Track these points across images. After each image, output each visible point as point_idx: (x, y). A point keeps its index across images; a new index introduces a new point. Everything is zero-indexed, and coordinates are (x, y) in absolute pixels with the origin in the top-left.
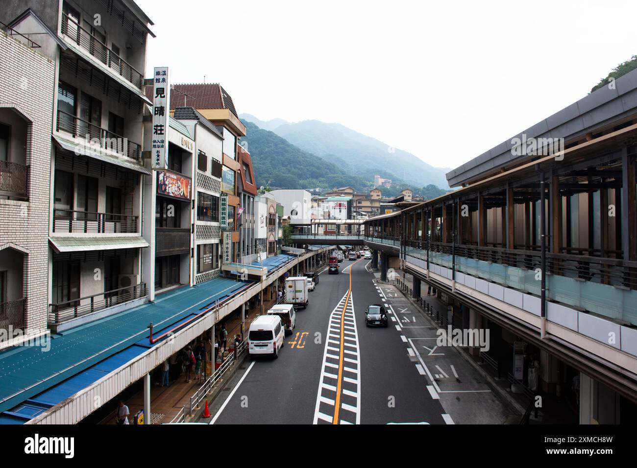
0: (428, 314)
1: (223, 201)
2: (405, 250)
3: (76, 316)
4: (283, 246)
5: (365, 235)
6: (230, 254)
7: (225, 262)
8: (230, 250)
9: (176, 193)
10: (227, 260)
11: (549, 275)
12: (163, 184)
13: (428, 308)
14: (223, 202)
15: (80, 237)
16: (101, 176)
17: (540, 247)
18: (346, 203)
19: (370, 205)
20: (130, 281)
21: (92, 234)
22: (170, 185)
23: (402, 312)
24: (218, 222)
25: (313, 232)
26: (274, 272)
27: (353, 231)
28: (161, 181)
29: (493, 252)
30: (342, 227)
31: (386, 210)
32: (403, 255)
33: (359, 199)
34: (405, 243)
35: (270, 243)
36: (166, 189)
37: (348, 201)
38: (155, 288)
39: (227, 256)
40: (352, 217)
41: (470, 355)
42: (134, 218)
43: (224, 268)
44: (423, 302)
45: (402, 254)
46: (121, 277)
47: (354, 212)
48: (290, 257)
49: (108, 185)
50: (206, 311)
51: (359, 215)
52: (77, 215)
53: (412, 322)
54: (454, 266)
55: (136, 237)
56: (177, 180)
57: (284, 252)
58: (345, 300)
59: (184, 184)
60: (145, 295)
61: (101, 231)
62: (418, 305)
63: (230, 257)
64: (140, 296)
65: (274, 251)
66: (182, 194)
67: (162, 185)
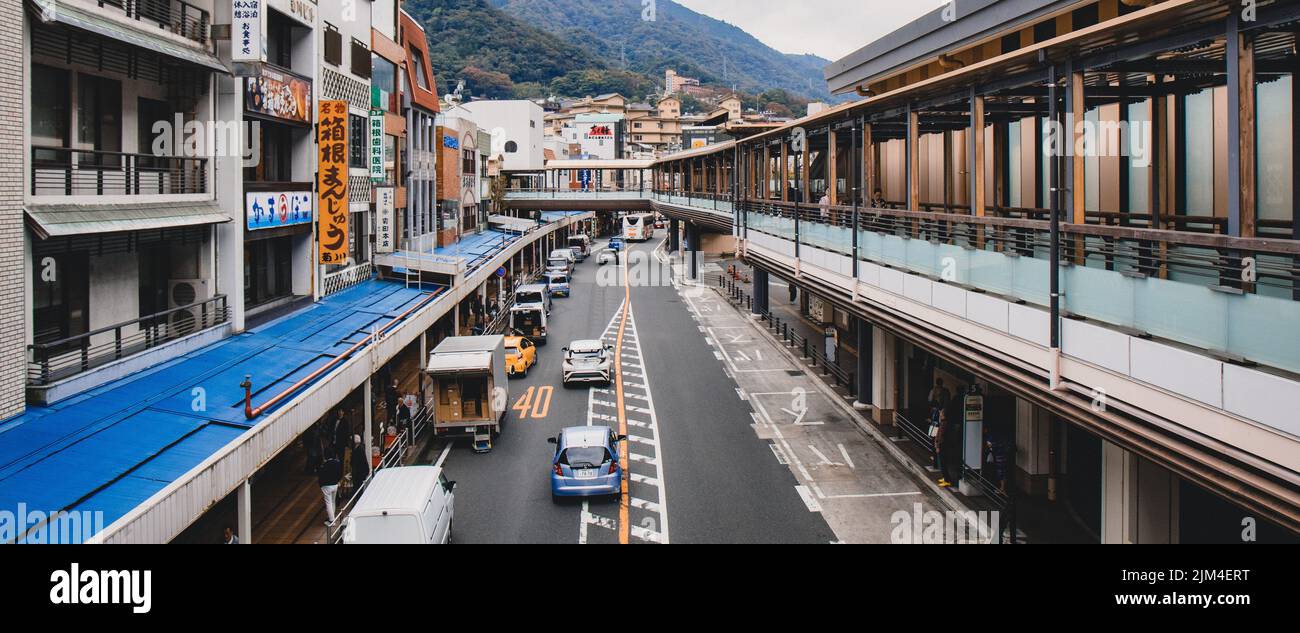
0: (785, 345)
1: (374, 125)
2: (745, 219)
3: (85, 369)
4: (491, 214)
5: (653, 191)
6: (391, 232)
7: (380, 247)
8: (391, 224)
9: (283, 111)
10: (386, 244)
11: (1064, 266)
12: (256, 93)
13: (785, 332)
14: (376, 128)
15: (88, 204)
16: (129, 77)
17: (1048, 212)
18: (612, 128)
19: (659, 130)
20: (194, 293)
21: (114, 198)
22: (271, 95)
23: (733, 341)
24: (366, 167)
25: (550, 185)
26: (477, 267)
27: (626, 182)
28: (252, 85)
29: (941, 222)
30: (606, 175)
31: (693, 140)
32: (742, 229)
33: (635, 119)
34: (744, 206)
35: (467, 209)
36: (261, 103)
37: (616, 123)
38: (245, 303)
39: (386, 236)
40: (625, 154)
41: (874, 423)
42: (198, 163)
43: (379, 261)
44: (774, 321)
45: (738, 226)
46: (173, 283)
47: (629, 144)
48: (507, 237)
49: (142, 96)
50: (352, 348)
51: (638, 150)
52: (79, 158)
53: (753, 359)
54: (855, 251)
55: (205, 202)
56: (283, 84)
57: (492, 227)
58: (620, 320)
59: (298, 92)
60: (225, 320)
61: (133, 191)
62: (764, 327)
63: (391, 240)
64: (215, 324)
65: (474, 226)
66: (294, 113)
67: (253, 95)
